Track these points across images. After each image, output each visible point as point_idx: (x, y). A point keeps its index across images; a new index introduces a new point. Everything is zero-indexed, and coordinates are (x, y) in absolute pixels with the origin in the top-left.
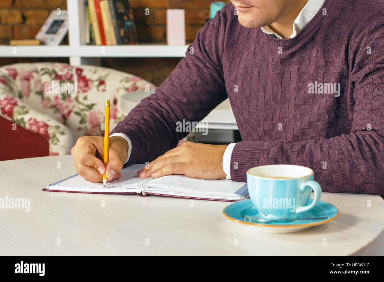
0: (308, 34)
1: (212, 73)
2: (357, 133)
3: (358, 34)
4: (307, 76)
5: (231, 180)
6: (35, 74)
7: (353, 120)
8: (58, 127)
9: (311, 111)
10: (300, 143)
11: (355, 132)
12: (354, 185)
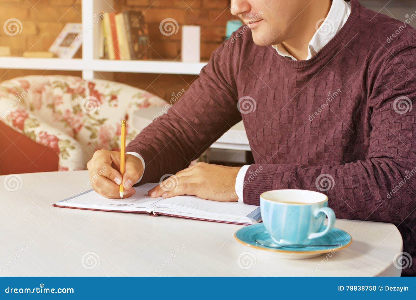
0: (325, 57)
1: (225, 94)
2: (372, 160)
3: (378, 58)
4: (323, 99)
5: (243, 203)
6: (47, 87)
7: (369, 147)
8: (68, 142)
9: (327, 134)
10: (315, 168)
11: (370, 159)
12: (368, 212)
